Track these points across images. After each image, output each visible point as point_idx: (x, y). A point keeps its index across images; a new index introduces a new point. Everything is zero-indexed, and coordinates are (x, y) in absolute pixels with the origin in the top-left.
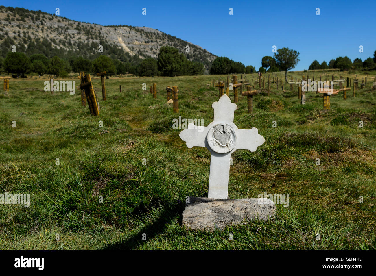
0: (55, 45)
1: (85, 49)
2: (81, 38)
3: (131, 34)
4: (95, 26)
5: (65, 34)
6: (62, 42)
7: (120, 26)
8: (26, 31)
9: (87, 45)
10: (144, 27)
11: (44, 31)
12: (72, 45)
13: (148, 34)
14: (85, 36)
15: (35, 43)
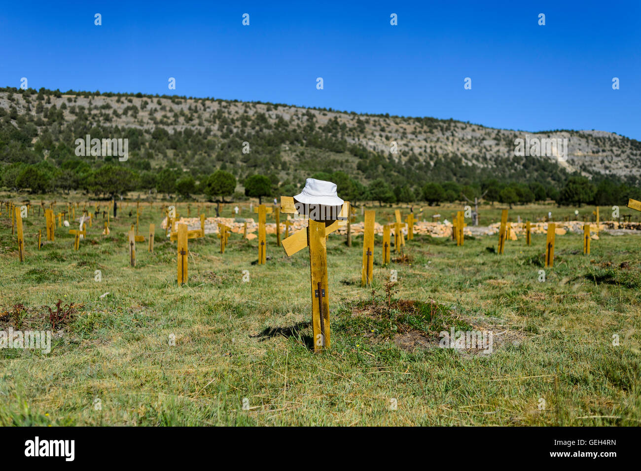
0: (466, 161)
1: (504, 165)
2: (501, 150)
3: (572, 142)
4: (520, 134)
5: (479, 146)
6: (475, 156)
7: (556, 131)
8: (433, 145)
9: (508, 159)
10: (593, 130)
11: (455, 144)
12: (488, 160)
13: (599, 141)
14: (506, 147)
15: (443, 159)
